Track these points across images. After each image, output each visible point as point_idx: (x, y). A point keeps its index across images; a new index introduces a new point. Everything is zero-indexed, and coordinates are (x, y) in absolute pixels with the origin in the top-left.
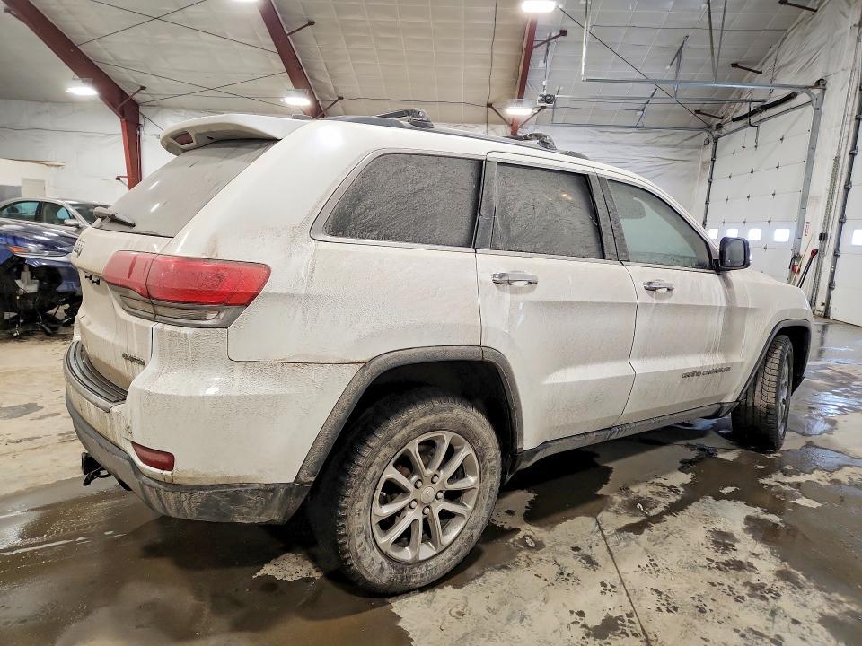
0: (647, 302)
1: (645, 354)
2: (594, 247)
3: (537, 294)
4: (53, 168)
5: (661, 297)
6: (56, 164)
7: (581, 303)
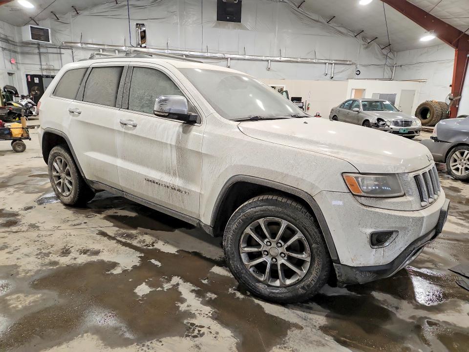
0: (120, 130)
1: (124, 158)
2: (113, 102)
3: (80, 118)
4: (421, 83)
5: (129, 129)
6: (422, 80)
7: (92, 124)
